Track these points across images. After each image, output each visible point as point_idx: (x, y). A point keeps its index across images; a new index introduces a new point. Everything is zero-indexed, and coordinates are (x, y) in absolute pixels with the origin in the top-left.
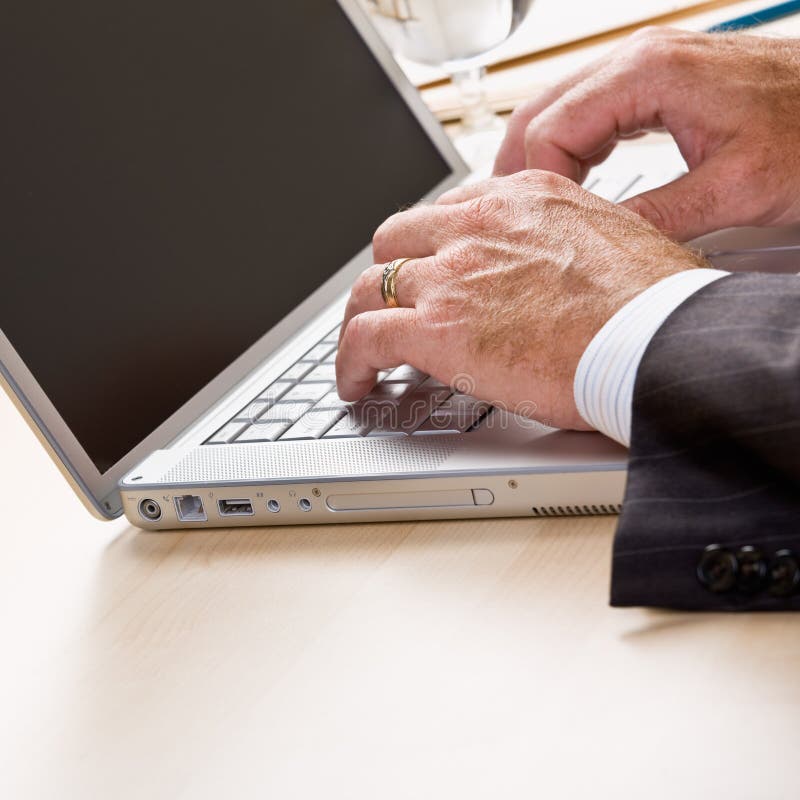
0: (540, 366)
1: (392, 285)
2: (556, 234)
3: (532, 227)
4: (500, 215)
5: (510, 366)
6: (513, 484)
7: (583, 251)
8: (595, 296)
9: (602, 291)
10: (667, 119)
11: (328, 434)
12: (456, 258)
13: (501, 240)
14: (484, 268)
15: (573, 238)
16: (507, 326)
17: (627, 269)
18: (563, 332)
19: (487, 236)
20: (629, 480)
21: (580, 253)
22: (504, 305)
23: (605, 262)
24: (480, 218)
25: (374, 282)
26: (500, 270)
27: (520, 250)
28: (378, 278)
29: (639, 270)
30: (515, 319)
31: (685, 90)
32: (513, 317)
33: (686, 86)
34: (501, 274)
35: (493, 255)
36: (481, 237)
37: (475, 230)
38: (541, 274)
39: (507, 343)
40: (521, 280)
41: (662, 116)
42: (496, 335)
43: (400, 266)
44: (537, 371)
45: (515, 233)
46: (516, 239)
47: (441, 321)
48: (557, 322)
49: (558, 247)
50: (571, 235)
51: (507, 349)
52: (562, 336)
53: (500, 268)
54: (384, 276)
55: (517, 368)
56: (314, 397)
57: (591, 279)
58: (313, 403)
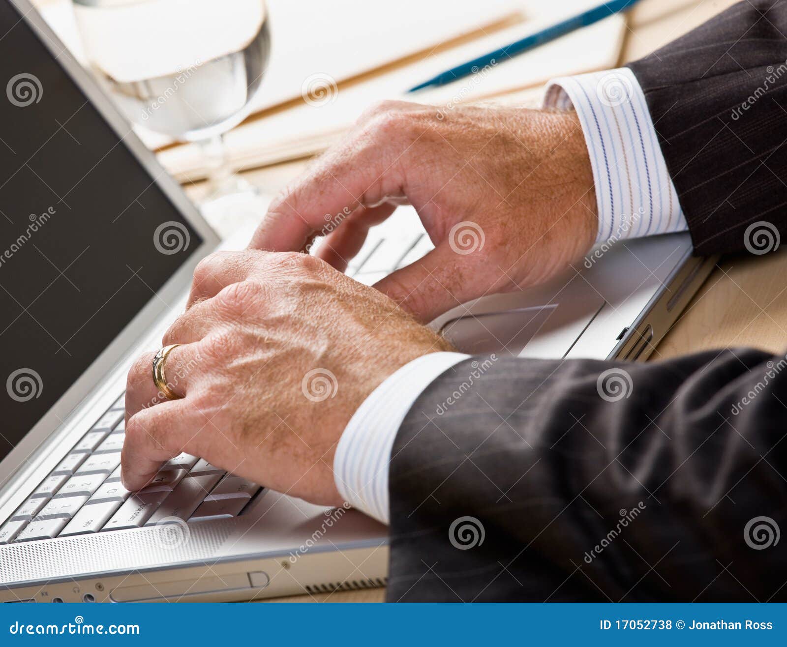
0: (300, 451)
1: (162, 372)
2: (310, 319)
3: (287, 313)
4: (257, 300)
5: (273, 450)
6: (286, 565)
7: (336, 338)
8: (348, 385)
9: (355, 379)
10: (412, 192)
11: (106, 527)
12: (217, 345)
13: (259, 327)
14: (244, 355)
15: (326, 324)
16: (267, 414)
17: (376, 355)
18: (319, 418)
19: (246, 323)
20: (392, 559)
21: (333, 339)
22: (264, 392)
23: (356, 350)
24: (238, 304)
25: (146, 370)
26: (260, 358)
27: (279, 336)
28: (149, 366)
29: (387, 356)
30: (275, 406)
31: (428, 166)
32: (273, 404)
33: (427, 162)
34: (260, 361)
35: (253, 342)
36: (241, 324)
37: (234, 316)
38: (298, 362)
39: (269, 429)
40: (279, 367)
41: (406, 190)
42: (257, 420)
43: (168, 354)
44: (296, 455)
45: (272, 320)
46: (273, 325)
47: (204, 408)
48: (314, 409)
49: (313, 332)
50: (324, 322)
51: (269, 435)
52: (320, 422)
53: (258, 356)
54: (154, 365)
55: (279, 453)
56: (90, 489)
57: (344, 367)
58: (89, 494)
